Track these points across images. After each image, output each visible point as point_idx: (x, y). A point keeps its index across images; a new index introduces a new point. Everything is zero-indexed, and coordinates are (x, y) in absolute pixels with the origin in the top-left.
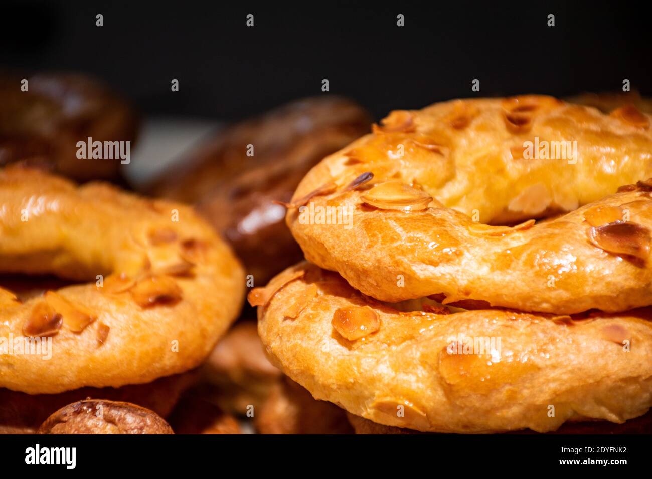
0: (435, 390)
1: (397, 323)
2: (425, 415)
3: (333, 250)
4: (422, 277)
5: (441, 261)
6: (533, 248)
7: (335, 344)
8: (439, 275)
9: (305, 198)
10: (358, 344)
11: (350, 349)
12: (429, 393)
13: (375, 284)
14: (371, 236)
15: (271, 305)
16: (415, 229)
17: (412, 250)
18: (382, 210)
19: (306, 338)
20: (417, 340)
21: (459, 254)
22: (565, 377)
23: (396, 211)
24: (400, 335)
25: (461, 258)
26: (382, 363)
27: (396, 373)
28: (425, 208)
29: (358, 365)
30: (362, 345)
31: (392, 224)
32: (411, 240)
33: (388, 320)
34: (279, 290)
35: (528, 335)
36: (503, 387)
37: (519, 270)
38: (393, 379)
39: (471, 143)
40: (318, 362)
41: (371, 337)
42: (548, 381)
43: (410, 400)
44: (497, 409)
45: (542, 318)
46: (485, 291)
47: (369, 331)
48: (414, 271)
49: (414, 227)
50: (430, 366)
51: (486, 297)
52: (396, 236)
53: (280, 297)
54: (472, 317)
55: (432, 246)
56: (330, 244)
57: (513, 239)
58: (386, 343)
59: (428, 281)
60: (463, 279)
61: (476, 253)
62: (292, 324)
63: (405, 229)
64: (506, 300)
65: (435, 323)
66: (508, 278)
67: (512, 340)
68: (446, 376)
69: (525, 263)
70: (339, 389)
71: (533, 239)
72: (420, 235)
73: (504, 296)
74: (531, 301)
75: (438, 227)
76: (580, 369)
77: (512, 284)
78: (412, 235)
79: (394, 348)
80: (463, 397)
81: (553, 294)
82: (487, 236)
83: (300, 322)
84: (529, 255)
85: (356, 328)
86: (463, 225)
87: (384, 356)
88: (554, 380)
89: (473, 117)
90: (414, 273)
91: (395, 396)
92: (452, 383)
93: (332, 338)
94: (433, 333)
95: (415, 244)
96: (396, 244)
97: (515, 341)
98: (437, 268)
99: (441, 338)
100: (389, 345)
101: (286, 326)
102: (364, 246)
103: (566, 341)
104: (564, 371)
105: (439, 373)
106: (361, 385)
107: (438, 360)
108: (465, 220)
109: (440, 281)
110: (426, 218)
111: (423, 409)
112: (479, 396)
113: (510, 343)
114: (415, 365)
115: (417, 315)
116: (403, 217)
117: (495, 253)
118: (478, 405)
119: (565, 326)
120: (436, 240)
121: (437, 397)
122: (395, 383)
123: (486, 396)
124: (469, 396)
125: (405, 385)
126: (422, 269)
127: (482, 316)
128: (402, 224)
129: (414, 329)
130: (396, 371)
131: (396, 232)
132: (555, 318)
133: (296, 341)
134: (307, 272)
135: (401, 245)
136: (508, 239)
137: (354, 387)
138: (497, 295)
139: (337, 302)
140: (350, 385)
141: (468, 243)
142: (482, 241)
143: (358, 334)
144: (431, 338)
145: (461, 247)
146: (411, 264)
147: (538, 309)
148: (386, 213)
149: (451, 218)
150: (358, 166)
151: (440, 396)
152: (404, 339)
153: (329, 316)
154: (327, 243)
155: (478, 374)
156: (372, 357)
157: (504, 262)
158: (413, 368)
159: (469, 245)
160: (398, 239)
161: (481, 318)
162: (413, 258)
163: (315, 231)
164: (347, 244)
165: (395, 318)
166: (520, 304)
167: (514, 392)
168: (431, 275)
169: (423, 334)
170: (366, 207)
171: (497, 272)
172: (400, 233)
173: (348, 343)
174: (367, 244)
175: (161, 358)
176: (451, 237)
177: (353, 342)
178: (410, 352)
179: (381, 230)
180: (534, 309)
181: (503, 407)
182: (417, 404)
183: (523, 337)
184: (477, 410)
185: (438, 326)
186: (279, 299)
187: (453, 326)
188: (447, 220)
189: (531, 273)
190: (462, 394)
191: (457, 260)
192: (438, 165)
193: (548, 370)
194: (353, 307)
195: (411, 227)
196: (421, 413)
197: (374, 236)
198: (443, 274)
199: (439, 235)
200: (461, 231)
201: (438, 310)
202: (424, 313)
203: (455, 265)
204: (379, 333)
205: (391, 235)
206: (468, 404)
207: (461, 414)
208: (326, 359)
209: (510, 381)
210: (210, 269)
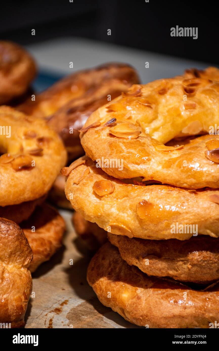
0: (135, 221)
1: (121, 189)
2: (131, 231)
3: (96, 155)
4: (132, 170)
5: (141, 163)
6: (181, 159)
7: (94, 197)
8: (140, 169)
9: (86, 129)
10: (104, 198)
11: (100, 200)
12: (132, 222)
13: (113, 171)
14: (112, 150)
15: (69, 176)
16: (131, 147)
17: (129, 157)
18: (118, 137)
19: (82, 193)
20: (129, 198)
21: (149, 160)
22: (191, 217)
23: (123, 138)
24: (122, 195)
25: (150, 161)
26: (113, 207)
27: (119, 212)
28: (137, 137)
29: (103, 208)
30: (106, 198)
31: (121, 144)
32: (129, 153)
33: (118, 187)
34: (73, 169)
35: (177, 198)
36: (164, 221)
37: (174, 169)
38: (117, 215)
39: (167, 101)
40: (85, 205)
41: (109, 195)
42: (184, 219)
43: (124, 225)
44: (161, 230)
45: (184, 190)
46: (159, 177)
47: (109, 192)
48: (129, 167)
49: (130, 146)
50: (133, 210)
51: (160, 180)
52: (122, 150)
53: (73, 172)
54: (153, 188)
55: (138, 156)
56: (95, 151)
57: (174, 154)
58: (116, 198)
59: (135, 172)
60: (150, 172)
61: (157, 160)
62: (76, 186)
63: (126, 148)
64: (168, 182)
65: (138, 190)
66: (169, 172)
67: (169, 200)
68: (140, 216)
69: (177, 166)
70: (94, 218)
71: (182, 155)
72: (132, 151)
73: (167, 180)
74: (179, 183)
75: (141, 147)
76: (198, 214)
77: (171, 176)
78: (129, 151)
79: (119, 200)
80: (146, 225)
81: (189, 180)
82: (163, 152)
83: (80, 186)
84: (179, 162)
85: (103, 190)
86: (154, 146)
87: (114, 204)
88: (187, 219)
89: (169, 89)
90: (129, 168)
91: (118, 222)
92: (142, 218)
93: (93, 194)
94: (136, 194)
95: (130, 155)
96: (122, 154)
97: (171, 200)
98: (139, 166)
99: (139, 198)
100: (117, 199)
101: (74, 187)
102: (108, 154)
103: (193, 201)
104: (191, 215)
105: (137, 214)
106: (104, 216)
107: (137, 208)
108: (155, 143)
109: (140, 172)
110: (136, 142)
111: (130, 229)
112: (153, 224)
113: (168, 201)
114: (127, 209)
115: (131, 186)
116: (126, 141)
117: (165, 160)
118: (153, 228)
119: (194, 194)
120: (139, 153)
121: (136, 224)
122: (118, 217)
123: (157, 225)
124: (149, 224)
125: (122, 218)
126: (133, 166)
127: (158, 188)
128: (125, 145)
129: (128, 192)
130: (119, 211)
131: (122, 149)
132: (189, 191)
133: (77, 195)
134: (86, 161)
135: (124, 155)
136: (171, 154)
137: (101, 217)
138: (165, 179)
139: (97, 177)
140: (99, 216)
141: (154, 155)
142: (160, 154)
143: (104, 193)
144: (135, 197)
145: (151, 157)
146: (128, 164)
147: (182, 186)
148: (119, 139)
149: (149, 142)
150: (112, 113)
151: (137, 223)
152: (124, 197)
153: (92, 184)
154: (93, 151)
155: (153, 215)
156: (109, 204)
157: (168, 165)
158: (126, 211)
159: (154, 156)
160: (123, 152)
161: (157, 189)
162: (128, 161)
163: (89, 145)
164: (101, 152)
165: (121, 186)
166: (174, 184)
167: (169, 224)
168: (136, 169)
169: (132, 195)
170: (111, 135)
171: (165, 169)
172: (124, 149)
173: (99, 197)
174: (109, 153)
175: (23, 194)
176: (146, 152)
177: (102, 197)
178: (125, 203)
179: (116, 147)
180: (181, 186)
181: (164, 230)
182: (127, 226)
183: (175, 199)
184: (152, 231)
185: (139, 191)
186: (73, 173)
187: (145, 192)
188: (146, 143)
189: (179, 170)
190: (146, 223)
191: (148, 163)
192: (149, 113)
193: (184, 214)
194: (103, 180)
195: (129, 147)
196: (129, 230)
197: (113, 150)
198: (142, 169)
199: (141, 151)
200: (152, 149)
201: (140, 184)
202: (133, 185)
203: (147, 165)
204: (113, 193)
205: (120, 150)
206: (149, 228)
207: (146, 232)
208: (89, 204)
209: (167, 219)
210: (50, 152)
